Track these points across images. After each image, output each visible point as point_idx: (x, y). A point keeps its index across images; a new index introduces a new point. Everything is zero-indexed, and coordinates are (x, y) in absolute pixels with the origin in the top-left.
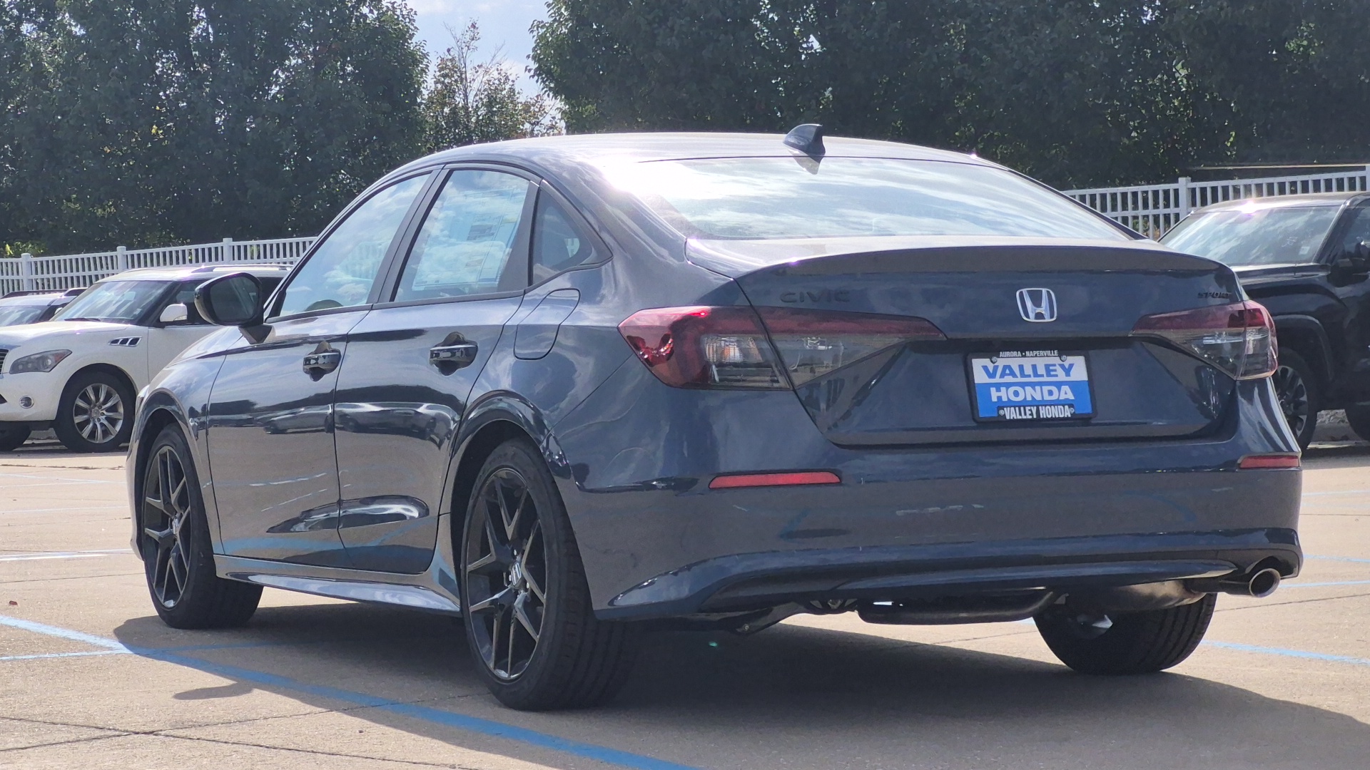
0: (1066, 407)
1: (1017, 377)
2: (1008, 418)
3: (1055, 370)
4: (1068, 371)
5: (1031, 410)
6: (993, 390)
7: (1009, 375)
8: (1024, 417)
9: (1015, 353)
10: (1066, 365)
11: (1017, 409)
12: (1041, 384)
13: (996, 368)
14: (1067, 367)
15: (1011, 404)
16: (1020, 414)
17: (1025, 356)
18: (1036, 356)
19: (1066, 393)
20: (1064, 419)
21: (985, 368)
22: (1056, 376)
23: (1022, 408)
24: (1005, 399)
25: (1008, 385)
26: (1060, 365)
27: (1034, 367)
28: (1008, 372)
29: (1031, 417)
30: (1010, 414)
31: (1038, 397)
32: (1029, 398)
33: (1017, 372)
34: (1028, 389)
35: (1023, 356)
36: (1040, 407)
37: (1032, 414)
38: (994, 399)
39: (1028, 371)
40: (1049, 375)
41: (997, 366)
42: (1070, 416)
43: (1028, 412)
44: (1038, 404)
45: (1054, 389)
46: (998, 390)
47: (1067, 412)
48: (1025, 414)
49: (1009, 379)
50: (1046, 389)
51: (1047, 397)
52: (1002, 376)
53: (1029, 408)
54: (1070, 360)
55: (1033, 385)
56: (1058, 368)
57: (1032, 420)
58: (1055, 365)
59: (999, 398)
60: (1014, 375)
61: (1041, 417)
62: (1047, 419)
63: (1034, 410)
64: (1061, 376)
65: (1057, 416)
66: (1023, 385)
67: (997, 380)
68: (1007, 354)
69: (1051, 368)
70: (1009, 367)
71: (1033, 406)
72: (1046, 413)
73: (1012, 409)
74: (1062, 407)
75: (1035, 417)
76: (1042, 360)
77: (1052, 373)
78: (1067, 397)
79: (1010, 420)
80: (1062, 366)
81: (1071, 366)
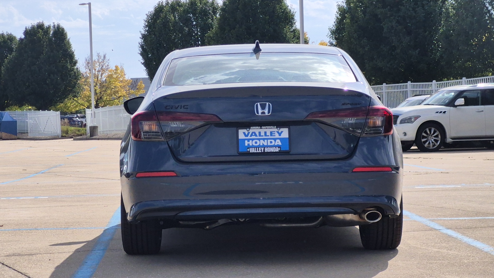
0: (277, 148)
1: (257, 136)
2: (251, 152)
3: (275, 134)
4: (280, 134)
5: (261, 149)
6: (246, 141)
7: (254, 135)
8: (258, 152)
9: (257, 127)
10: (280, 131)
11: (255, 148)
12: (267, 139)
13: (249, 133)
14: (280, 132)
15: (253, 147)
16: (256, 150)
17: (262, 128)
18: (267, 128)
19: (278, 142)
20: (275, 152)
21: (244, 133)
22: (275, 136)
23: (257, 148)
24: (251, 145)
25: (253, 140)
26: (277, 132)
27: (265, 133)
28: (254, 134)
29: (261, 152)
30: (252, 150)
31: (265, 144)
32: (261, 144)
33: (258, 134)
34: (262, 141)
35: (260, 128)
36: (265, 148)
37: (261, 150)
38: (246, 145)
39: (263, 134)
40: (271, 135)
41: (249, 132)
42: (278, 151)
43: (260, 150)
44: (264, 147)
45: (273, 141)
46: (249, 141)
47: (277, 150)
48: (259, 150)
49: (253, 137)
50: (269, 141)
51: (269, 144)
52: (251, 136)
53: (261, 148)
54: (282, 129)
55: (264, 139)
56: (276, 133)
57: (261, 153)
58: (275, 132)
59: (249, 144)
60: (256, 135)
61: (266, 151)
62: (268, 152)
63: (263, 149)
64: (277, 136)
65: (272, 151)
66: (259, 140)
67: (249, 137)
68: (254, 127)
69: (273, 133)
70: (255, 133)
71: (262, 147)
72: (267, 150)
73: (253, 148)
74: (275, 148)
75: (263, 151)
76: (268, 130)
77: (273, 135)
78: (278, 144)
79: (252, 153)
80: (278, 132)
81: (282, 132)
